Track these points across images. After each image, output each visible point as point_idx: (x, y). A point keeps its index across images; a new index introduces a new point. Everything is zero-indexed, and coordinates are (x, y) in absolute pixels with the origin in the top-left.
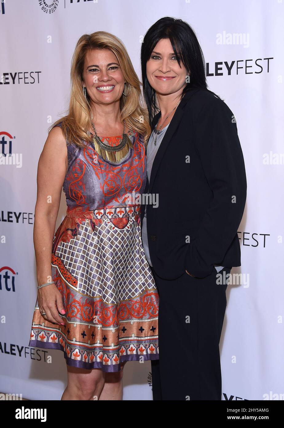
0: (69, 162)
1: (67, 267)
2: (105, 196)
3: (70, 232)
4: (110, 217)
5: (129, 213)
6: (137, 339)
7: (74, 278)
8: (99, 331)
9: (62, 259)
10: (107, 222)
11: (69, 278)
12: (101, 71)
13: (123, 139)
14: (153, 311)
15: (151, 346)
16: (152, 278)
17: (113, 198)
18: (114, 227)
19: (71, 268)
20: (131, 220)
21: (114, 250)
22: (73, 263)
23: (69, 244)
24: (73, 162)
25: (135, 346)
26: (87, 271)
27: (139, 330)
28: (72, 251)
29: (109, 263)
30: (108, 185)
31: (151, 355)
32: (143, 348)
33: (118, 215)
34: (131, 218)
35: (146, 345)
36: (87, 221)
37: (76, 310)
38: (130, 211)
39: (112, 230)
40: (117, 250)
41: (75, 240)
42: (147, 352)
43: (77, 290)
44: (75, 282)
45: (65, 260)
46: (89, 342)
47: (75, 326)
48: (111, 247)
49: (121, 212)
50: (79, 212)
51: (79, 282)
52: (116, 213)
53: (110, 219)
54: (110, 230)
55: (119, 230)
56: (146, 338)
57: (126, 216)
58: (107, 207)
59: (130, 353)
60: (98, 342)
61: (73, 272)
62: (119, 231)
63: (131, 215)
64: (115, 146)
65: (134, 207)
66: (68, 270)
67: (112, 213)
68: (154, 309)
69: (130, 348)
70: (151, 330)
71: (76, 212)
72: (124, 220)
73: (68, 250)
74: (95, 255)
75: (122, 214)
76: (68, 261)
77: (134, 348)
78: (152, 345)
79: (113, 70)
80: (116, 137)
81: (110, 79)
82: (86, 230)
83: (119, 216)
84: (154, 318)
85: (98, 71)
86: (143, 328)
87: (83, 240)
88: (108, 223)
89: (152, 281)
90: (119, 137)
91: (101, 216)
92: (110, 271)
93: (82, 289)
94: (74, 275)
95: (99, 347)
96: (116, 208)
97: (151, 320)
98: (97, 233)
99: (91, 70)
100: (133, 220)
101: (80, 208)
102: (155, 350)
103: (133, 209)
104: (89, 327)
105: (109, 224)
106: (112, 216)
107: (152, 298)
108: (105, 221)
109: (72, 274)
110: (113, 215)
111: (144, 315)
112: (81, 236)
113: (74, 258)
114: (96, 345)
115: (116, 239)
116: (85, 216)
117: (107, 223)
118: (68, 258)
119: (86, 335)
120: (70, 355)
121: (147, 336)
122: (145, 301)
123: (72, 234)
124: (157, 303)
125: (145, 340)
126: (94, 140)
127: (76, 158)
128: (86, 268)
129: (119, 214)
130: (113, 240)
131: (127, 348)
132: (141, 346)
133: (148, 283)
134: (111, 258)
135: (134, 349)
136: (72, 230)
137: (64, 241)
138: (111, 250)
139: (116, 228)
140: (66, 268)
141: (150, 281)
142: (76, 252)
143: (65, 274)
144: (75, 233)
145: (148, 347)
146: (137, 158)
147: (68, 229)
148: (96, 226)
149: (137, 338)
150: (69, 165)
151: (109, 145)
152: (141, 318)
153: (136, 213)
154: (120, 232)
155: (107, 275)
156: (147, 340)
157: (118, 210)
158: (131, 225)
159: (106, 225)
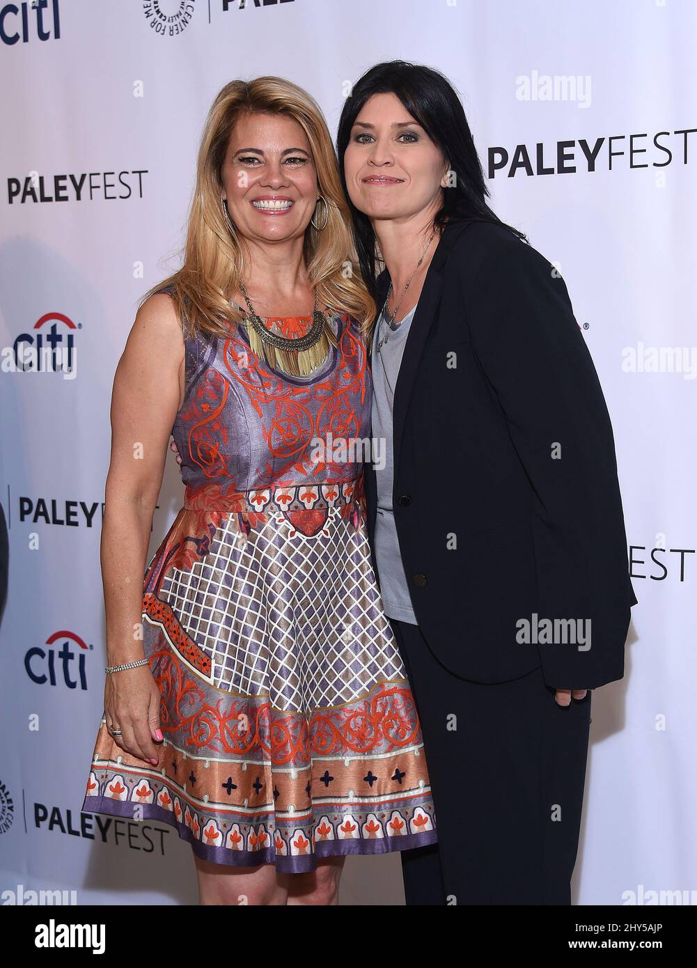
0: (188, 376)
1: (188, 628)
2: (274, 457)
3: (191, 546)
4: (284, 507)
5: (328, 500)
6: (361, 802)
7: (204, 655)
9: (174, 608)
10: (277, 519)
11: (192, 654)
12: (266, 163)
13: (314, 325)
14: (397, 731)
15: (393, 818)
16: (396, 652)
17: (292, 463)
18: (294, 530)
19: (197, 631)
20: (333, 515)
21: (295, 585)
22: (200, 618)
23: (191, 574)
24: (198, 376)
25: (357, 819)
26: (235, 637)
27: (365, 779)
28: (197, 590)
29: (282, 615)
30: (280, 430)
31: (394, 838)
32: (376, 823)
33: (303, 504)
34: (332, 511)
35: (383, 816)
36: (230, 519)
37: (208, 729)
38: (331, 494)
39: (290, 539)
40: (301, 584)
41: (204, 564)
42: (385, 832)
43: (211, 681)
44: (205, 664)
45: (182, 612)
46: (246, 803)
47: (207, 765)
48: (287, 578)
49: (309, 496)
50: (211, 496)
51: (214, 664)
52: (298, 498)
53: (285, 513)
54: (285, 539)
55: (304, 539)
56: (382, 799)
57: (321, 505)
58: (277, 484)
59: (344, 835)
61: (201, 639)
62: (304, 541)
63: (331, 504)
64: (296, 338)
65: (338, 484)
66: (190, 636)
67: (289, 498)
68: (399, 728)
69: (344, 825)
70: (393, 778)
71: (204, 496)
72: (317, 515)
73: (188, 587)
74: (252, 598)
75: (313, 500)
76: (188, 614)
77: (353, 823)
78: (396, 814)
79: (294, 166)
80: (297, 319)
81: (286, 185)
82: (229, 539)
83: (305, 507)
84: (401, 748)
85: (260, 162)
86: (374, 775)
87: (222, 563)
88: (281, 521)
89: (396, 661)
90: (305, 319)
91: (264, 506)
92: (286, 634)
93: (221, 680)
94: (204, 647)
96: (298, 487)
97: (394, 754)
98: (255, 546)
99: (243, 160)
100: (336, 516)
101: (215, 487)
102: (405, 826)
103: (336, 489)
104: (245, 768)
105: (283, 524)
106: (289, 506)
107: (394, 703)
108: (274, 516)
109: (199, 645)
110: (291, 503)
111: (375, 742)
112: (218, 556)
113: (203, 606)
115: (299, 559)
116: (227, 505)
117: (277, 523)
118: (188, 606)
119: (234, 787)
120: (198, 834)
121: (385, 795)
122: (379, 709)
123: (197, 551)
124: (407, 712)
125: (380, 804)
126: (248, 323)
127: (206, 367)
128: (232, 630)
129: (305, 501)
130: (291, 561)
131: (336, 823)
132: (371, 817)
133: (385, 665)
134: (288, 605)
135: (354, 826)
136: (197, 541)
137: (180, 566)
138: (287, 586)
139: (297, 534)
140: (185, 630)
141: (389, 661)
142: (206, 593)
143: (182, 644)
144: (204, 548)
145: (388, 821)
146: (347, 369)
147: (188, 539)
148: (251, 530)
149: (361, 800)
150: (189, 385)
151: (282, 336)
152: (369, 750)
153: (345, 499)
154: (306, 543)
155: (279, 644)
156: (384, 802)
157: (303, 490)
158: (331, 528)
159: (276, 526)
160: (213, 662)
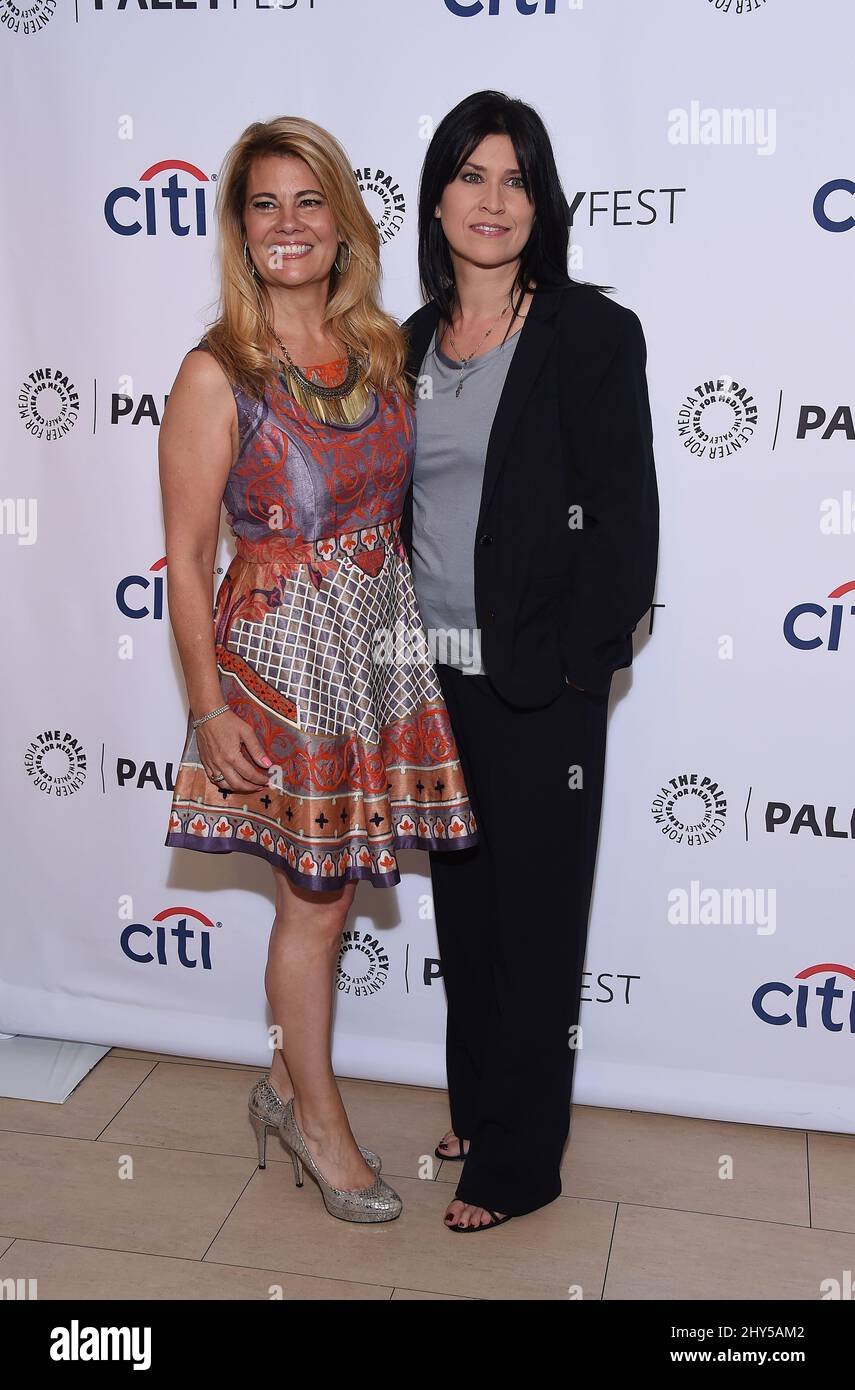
1: (267, 677)
2: (336, 504)
3: (260, 598)
4: (350, 553)
5: (384, 538)
6: (415, 805)
7: (286, 701)
8: (358, 804)
9: (247, 659)
10: (346, 565)
11: (275, 701)
12: (281, 207)
13: (350, 369)
14: (438, 748)
16: (436, 677)
17: (353, 508)
18: (362, 573)
19: (278, 680)
20: (388, 553)
22: (280, 668)
23: (264, 626)
25: (413, 819)
26: (317, 683)
27: (417, 787)
28: (273, 641)
33: (366, 546)
34: (388, 549)
36: (301, 570)
37: (301, 769)
38: (386, 533)
39: (360, 582)
41: (277, 616)
43: (298, 726)
44: (290, 711)
45: (258, 662)
46: (336, 832)
49: (370, 537)
51: (299, 710)
52: (361, 542)
53: (352, 558)
54: (357, 583)
55: (371, 580)
57: (380, 545)
58: (340, 531)
59: (403, 833)
60: (357, 826)
61: (283, 687)
62: (371, 582)
63: (387, 542)
64: (336, 386)
65: (390, 521)
66: (270, 684)
67: (353, 543)
68: (439, 745)
69: (402, 824)
70: (436, 789)
71: (270, 550)
72: (377, 555)
73: (262, 638)
75: (373, 542)
76: (266, 664)
77: (411, 822)
78: (439, 820)
79: (309, 208)
80: (334, 365)
81: (301, 229)
82: (302, 590)
83: (367, 549)
84: (441, 763)
85: (275, 207)
86: (422, 784)
87: (297, 613)
88: (350, 566)
91: (332, 554)
93: (307, 724)
94: (287, 694)
95: (359, 837)
96: (359, 531)
97: (436, 767)
98: (329, 594)
99: (257, 205)
100: (391, 552)
101: (281, 540)
102: (444, 831)
103: (389, 527)
104: (334, 803)
105: (352, 570)
106: (354, 551)
107: (436, 721)
108: (342, 562)
109: (282, 692)
110: (356, 548)
112: (292, 607)
113: (282, 656)
114: (352, 833)
115: (369, 601)
116: (296, 556)
117: (346, 568)
118: (264, 657)
119: (327, 821)
120: (294, 863)
122: (423, 727)
123: (268, 602)
124: (447, 731)
126: (288, 374)
128: (313, 676)
129: (367, 543)
130: (365, 604)
131: (395, 822)
132: (421, 820)
133: (427, 688)
135: (412, 825)
136: (266, 593)
137: (248, 617)
139: (365, 576)
140: (263, 679)
142: (285, 643)
143: (263, 692)
144: (274, 600)
145: (434, 824)
146: (389, 411)
147: (254, 592)
148: (323, 579)
151: (321, 385)
154: (373, 584)
157: (364, 534)
158: (389, 565)
160: (298, 707)
